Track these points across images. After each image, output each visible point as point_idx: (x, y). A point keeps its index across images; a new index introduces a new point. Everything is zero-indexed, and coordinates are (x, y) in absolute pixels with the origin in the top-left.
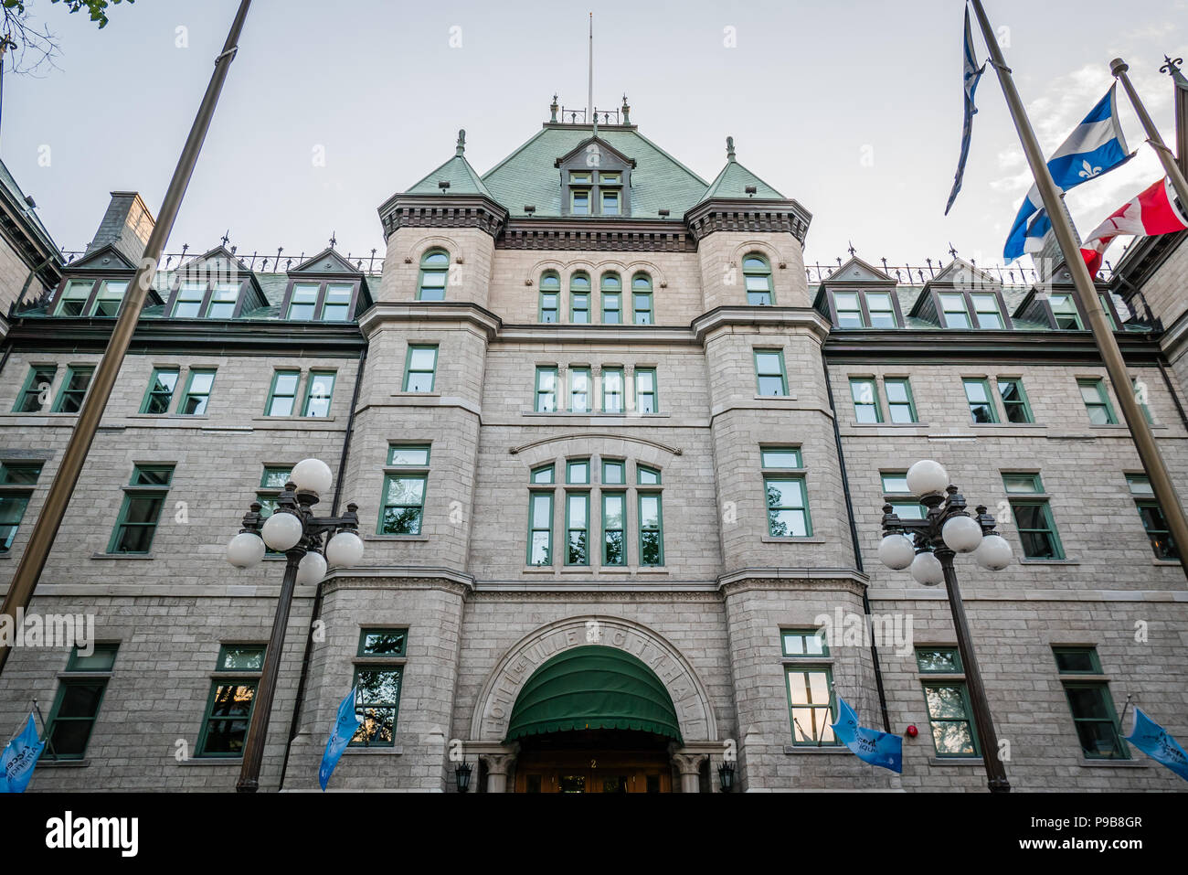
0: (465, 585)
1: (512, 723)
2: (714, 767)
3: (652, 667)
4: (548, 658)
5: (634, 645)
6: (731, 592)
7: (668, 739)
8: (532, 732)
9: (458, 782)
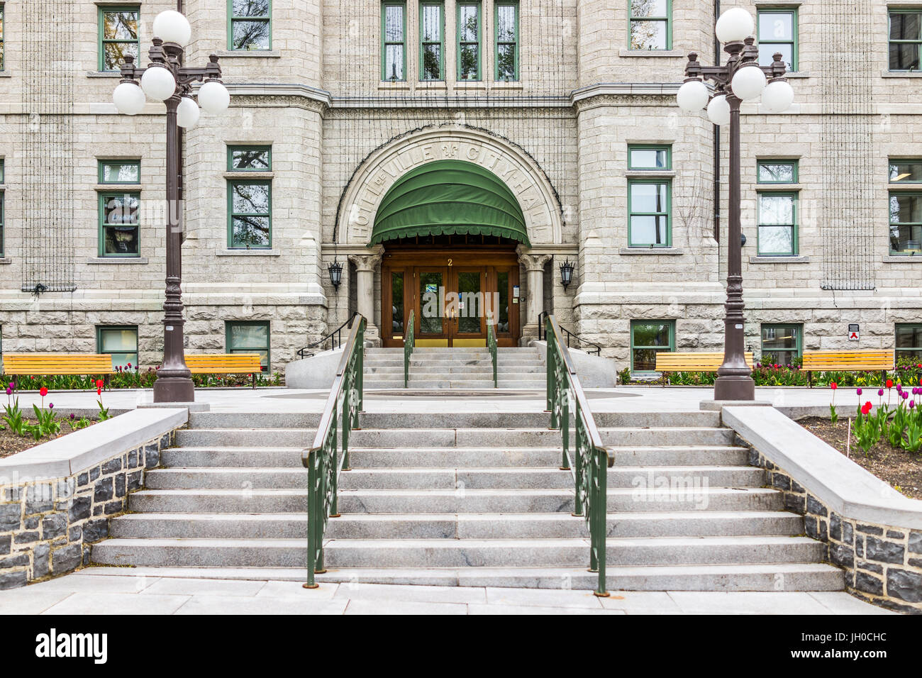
0: (322, 102)
1: (375, 228)
2: (556, 265)
3: (504, 179)
4: (406, 171)
5: (488, 159)
6: (583, 108)
7: (516, 243)
8: (393, 237)
9: (331, 277)
